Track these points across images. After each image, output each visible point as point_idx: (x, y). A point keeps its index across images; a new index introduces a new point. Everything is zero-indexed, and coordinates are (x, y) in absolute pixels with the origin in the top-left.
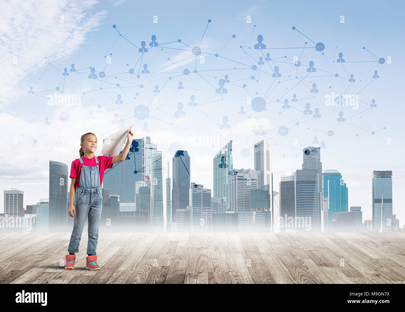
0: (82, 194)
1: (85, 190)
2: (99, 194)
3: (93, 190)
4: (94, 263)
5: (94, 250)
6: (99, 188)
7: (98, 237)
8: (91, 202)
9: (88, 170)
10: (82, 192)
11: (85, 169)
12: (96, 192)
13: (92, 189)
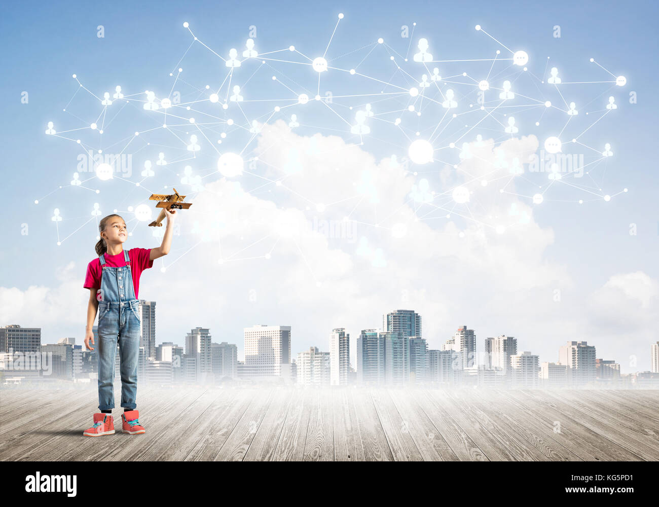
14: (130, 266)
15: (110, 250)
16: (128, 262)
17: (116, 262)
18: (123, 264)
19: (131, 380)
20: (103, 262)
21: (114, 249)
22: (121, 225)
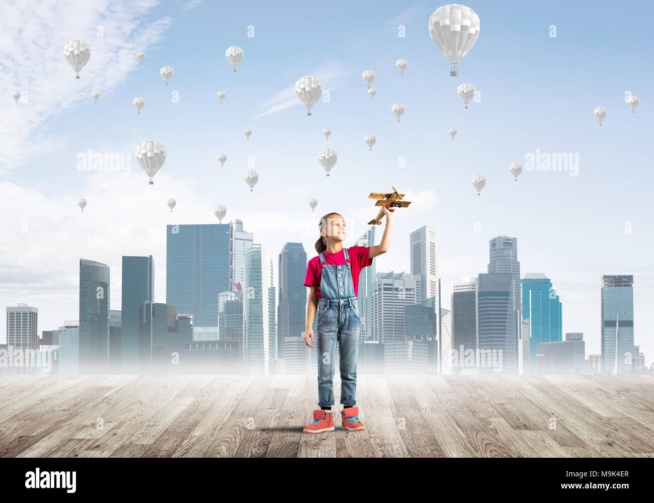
0: (326, 309)
1: (330, 302)
2: (352, 307)
3: (342, 302)
4: (354, 419)
5: (350, 397)
6: (352, 298)
7: (356, 377)
8: (341, 322)
9: (332, 270)
10: (326, 306)
11: (328, 270)
12: (348, 305)
13: (341, 300)
14: (349, 264)
15: (330, 248)
16: (347, 260)
17: (336, 260)
18: (343, 262)
19: (350, 377)
20: (322, 260)
21: (333, 248)
22: (341, 223)
